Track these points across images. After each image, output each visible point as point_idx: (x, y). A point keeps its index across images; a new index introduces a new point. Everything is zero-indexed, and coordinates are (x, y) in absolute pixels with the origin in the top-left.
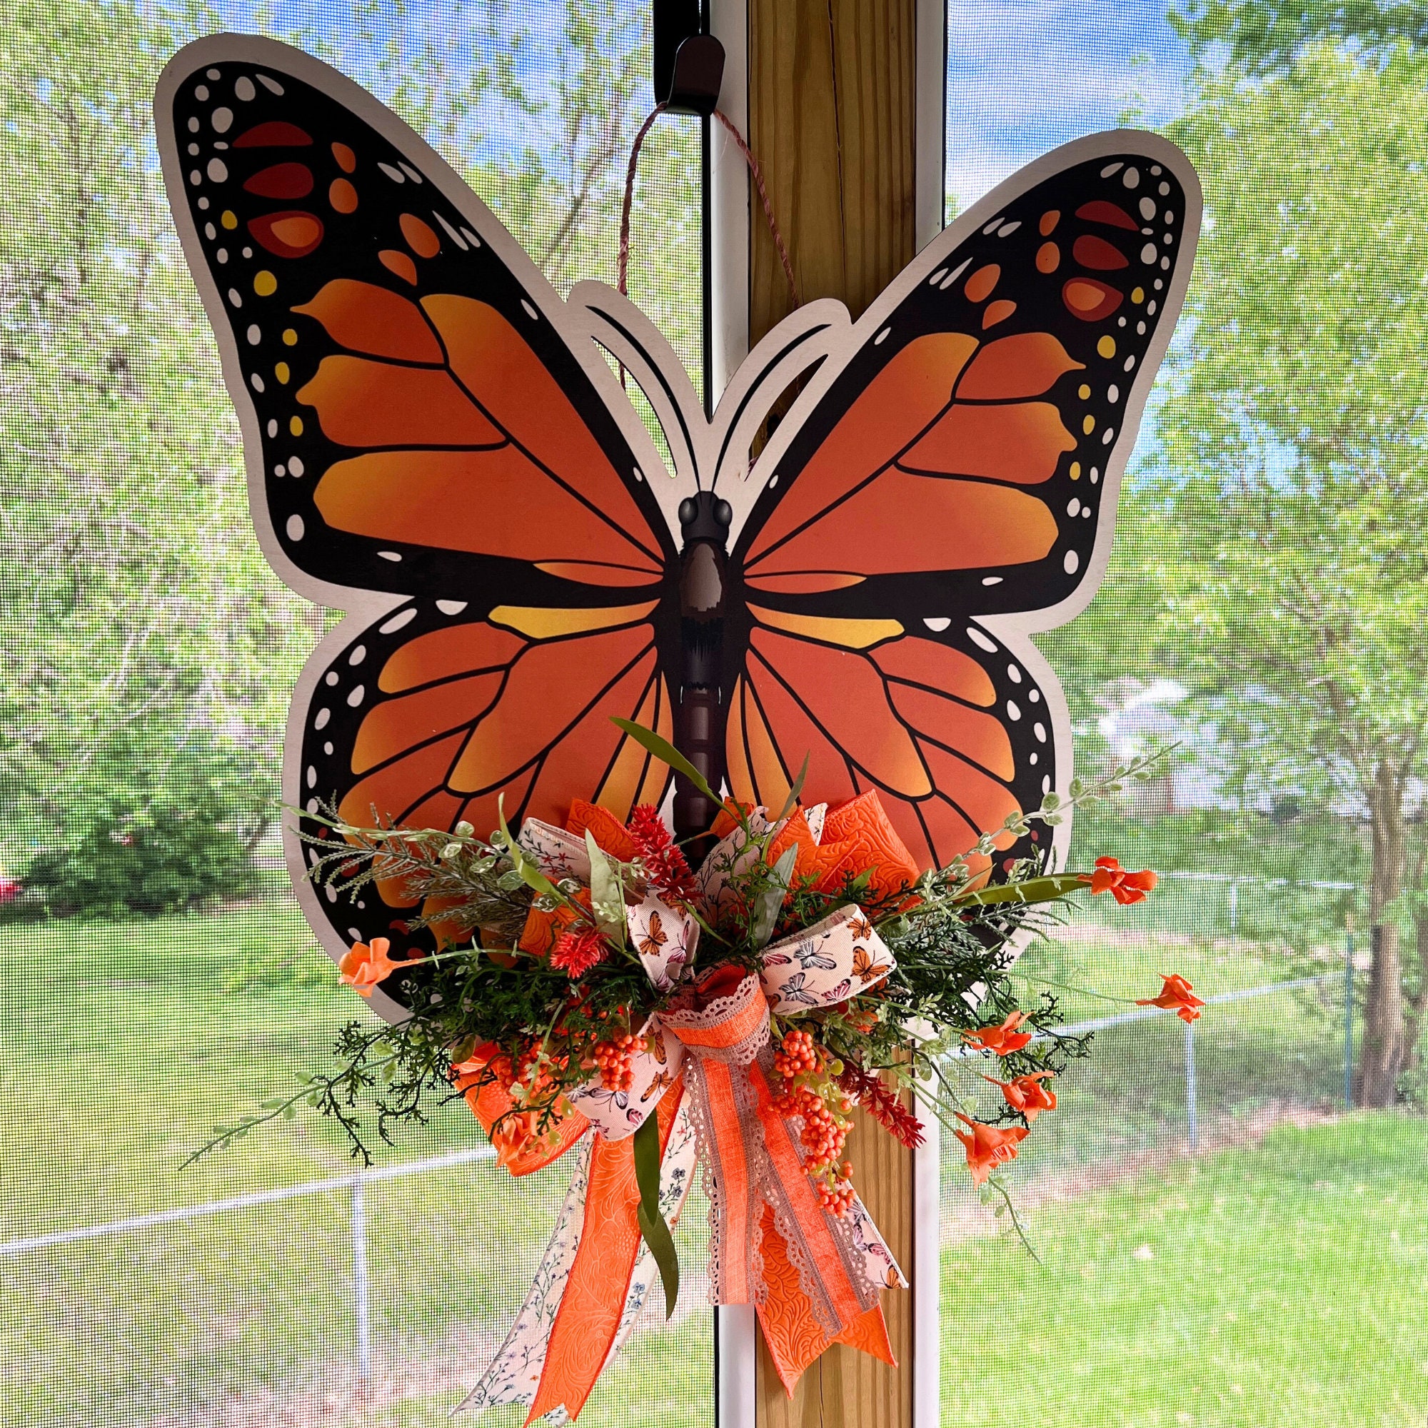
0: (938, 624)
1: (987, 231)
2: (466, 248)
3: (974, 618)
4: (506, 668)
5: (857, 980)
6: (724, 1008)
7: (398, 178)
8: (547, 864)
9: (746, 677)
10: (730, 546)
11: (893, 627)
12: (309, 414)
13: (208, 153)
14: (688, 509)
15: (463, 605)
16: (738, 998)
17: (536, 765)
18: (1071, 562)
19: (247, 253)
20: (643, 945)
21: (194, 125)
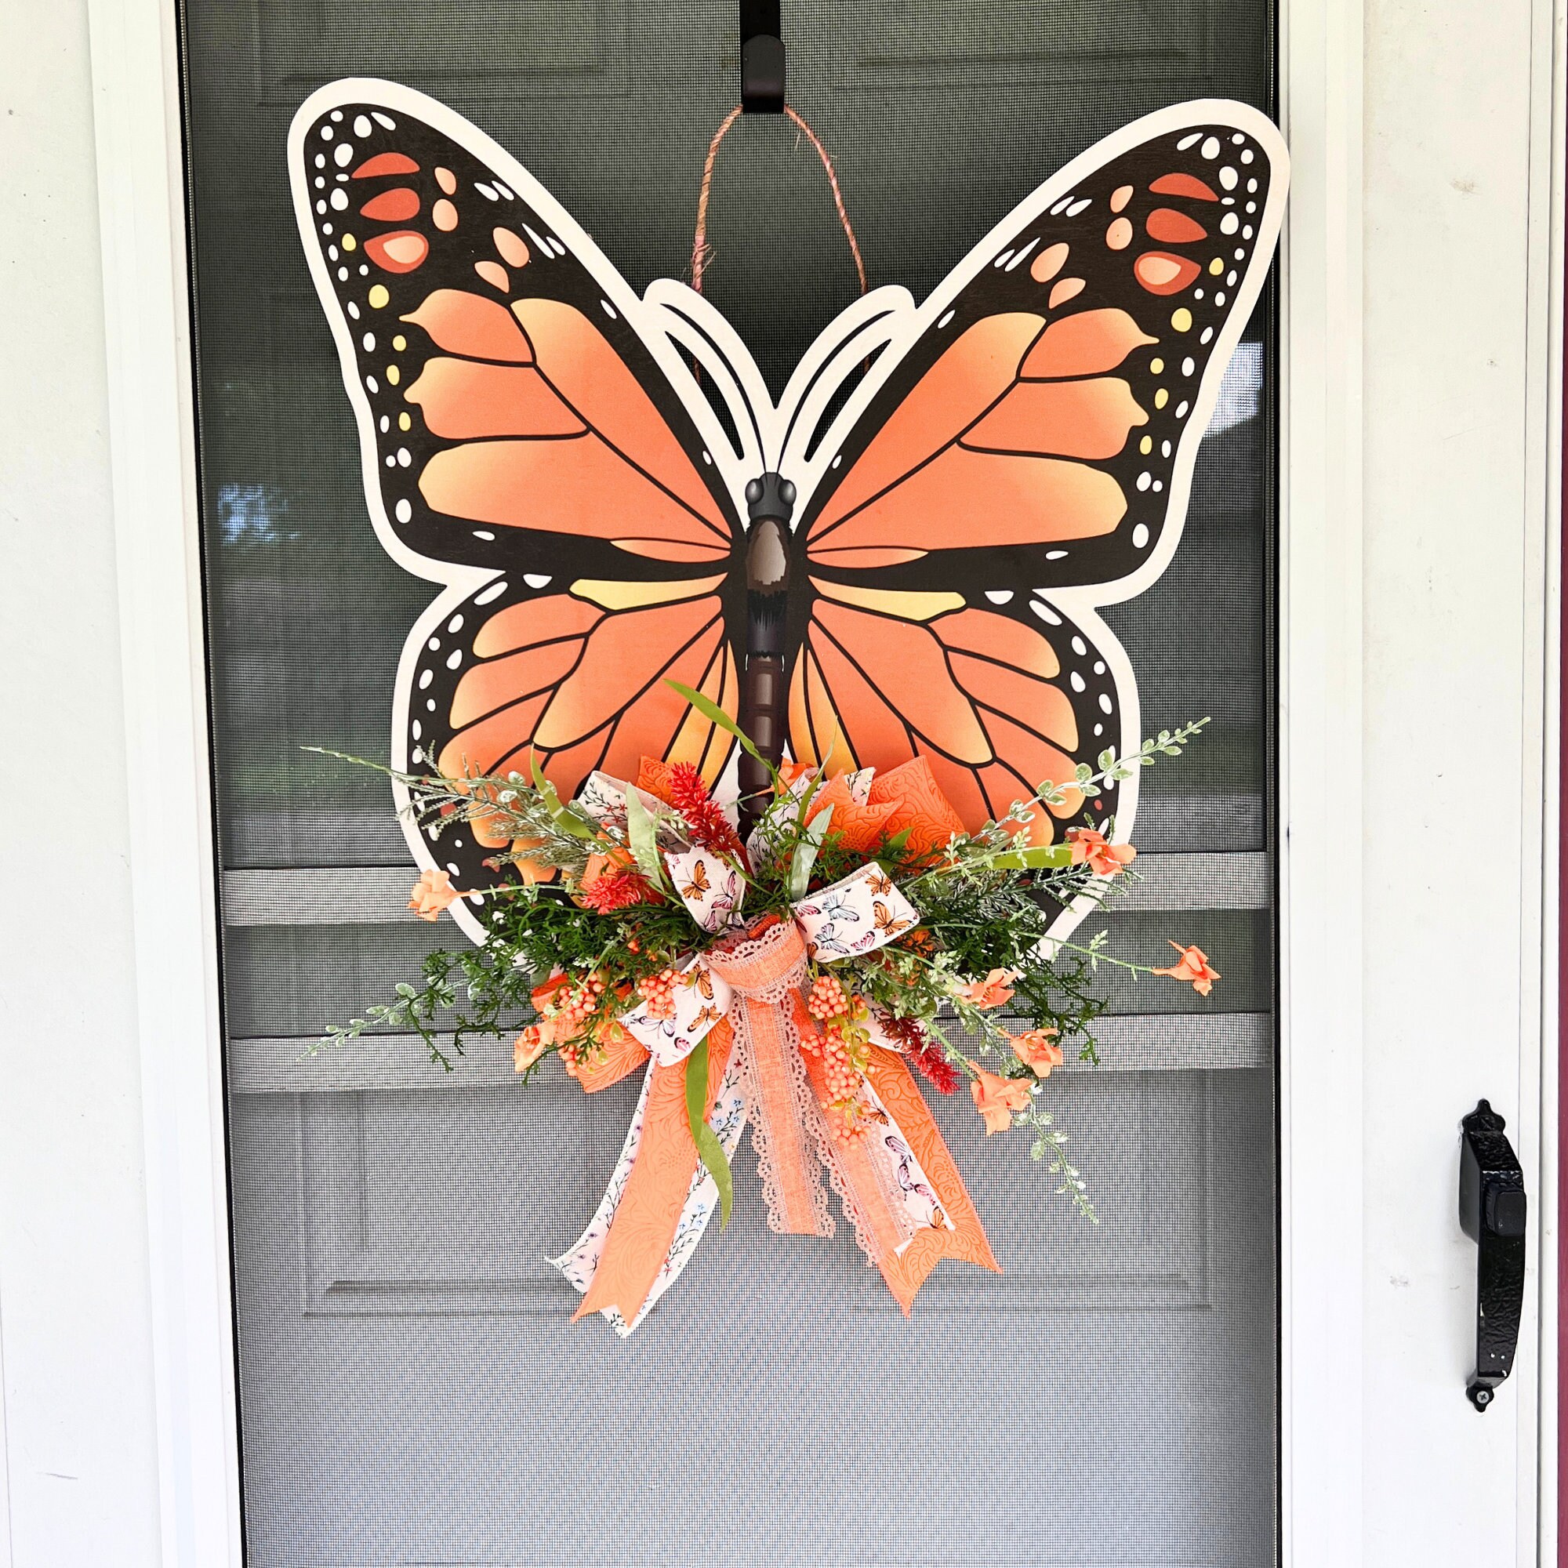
0: (1001, 597)
1: (1055, 211)
2: (551, 256)
3: (1038, 591)
4: (586, 636)
5: (880, 933)
6: (752, 950)
7: (492, 196)
8: (610, 813)
9: (809, 646)
10: (794, 524)
11: (955, 600)
12: (415, 411)
13: (331, 184)
14: (754, 489)
15: (549, 578)
16: (766, 943)
17: (612, 724)
18: (1140, 536)
19: (364, 270)
20: (685, 891)
21: (320, 161)
